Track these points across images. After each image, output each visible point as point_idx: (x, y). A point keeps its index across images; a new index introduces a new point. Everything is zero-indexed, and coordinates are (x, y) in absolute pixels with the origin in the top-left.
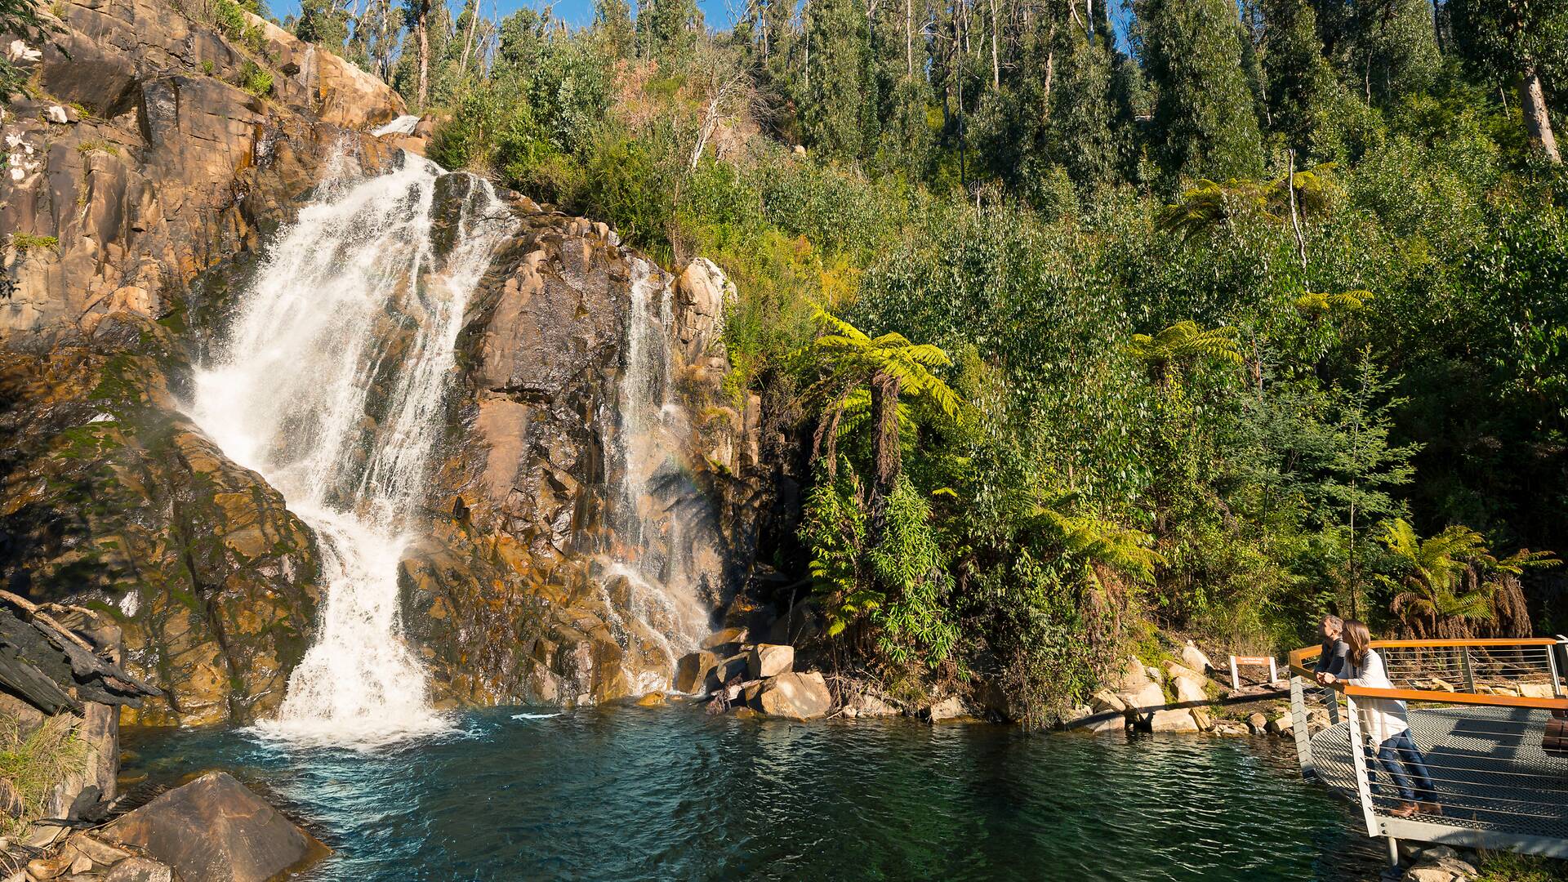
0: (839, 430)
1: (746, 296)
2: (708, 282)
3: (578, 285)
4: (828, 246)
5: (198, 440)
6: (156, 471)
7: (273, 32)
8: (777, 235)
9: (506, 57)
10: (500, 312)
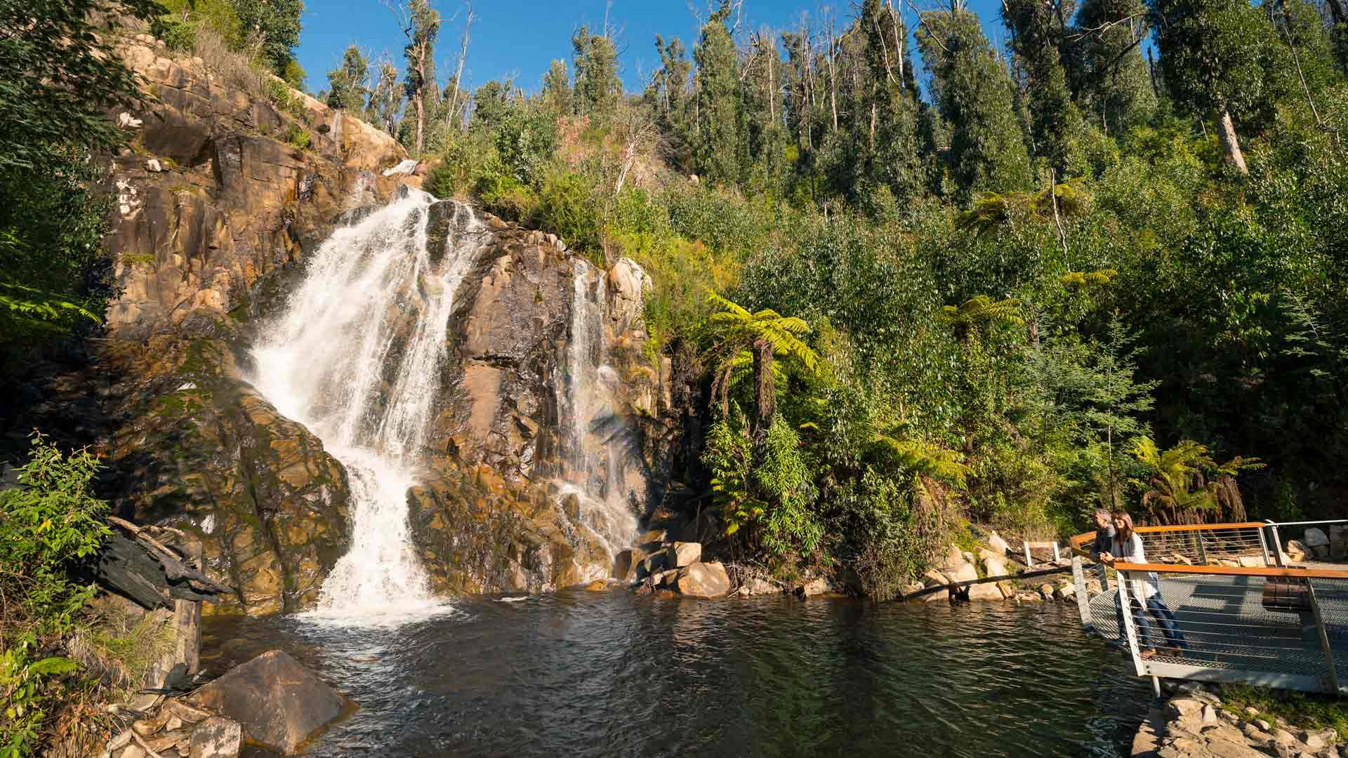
0: (729, 382)
1: (659, 285)
2: (630, 275)
3: (535, 280)
4: (717, 247)
5: (258, 401)
6: (228, 426)
7: (310, 103)
8: (680, 240)
9: (480, 116)
10: (479, 301)
